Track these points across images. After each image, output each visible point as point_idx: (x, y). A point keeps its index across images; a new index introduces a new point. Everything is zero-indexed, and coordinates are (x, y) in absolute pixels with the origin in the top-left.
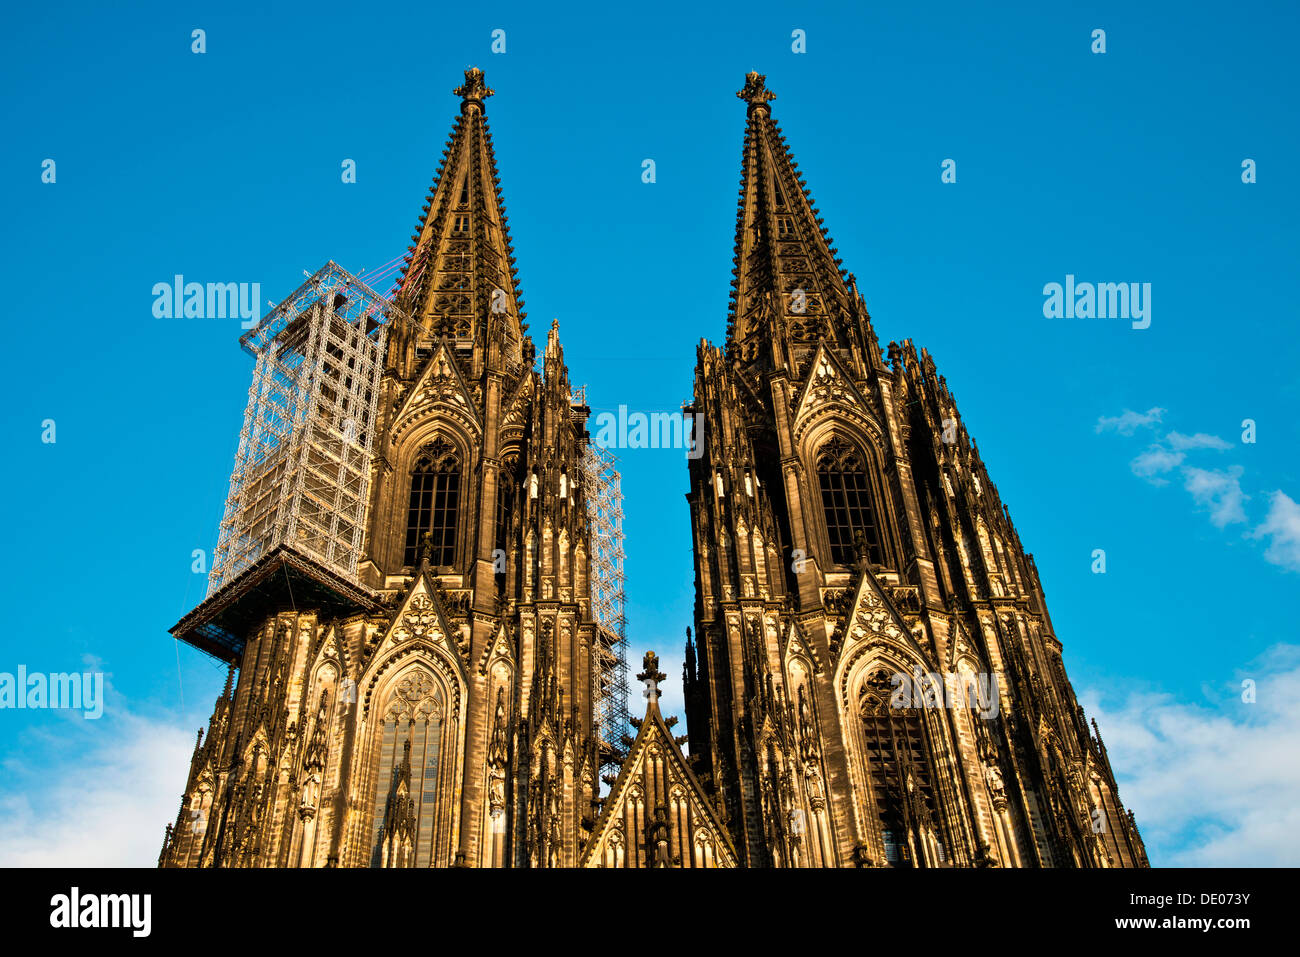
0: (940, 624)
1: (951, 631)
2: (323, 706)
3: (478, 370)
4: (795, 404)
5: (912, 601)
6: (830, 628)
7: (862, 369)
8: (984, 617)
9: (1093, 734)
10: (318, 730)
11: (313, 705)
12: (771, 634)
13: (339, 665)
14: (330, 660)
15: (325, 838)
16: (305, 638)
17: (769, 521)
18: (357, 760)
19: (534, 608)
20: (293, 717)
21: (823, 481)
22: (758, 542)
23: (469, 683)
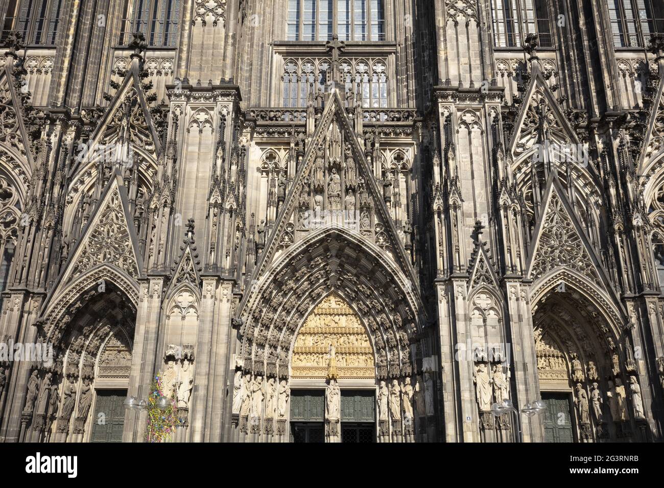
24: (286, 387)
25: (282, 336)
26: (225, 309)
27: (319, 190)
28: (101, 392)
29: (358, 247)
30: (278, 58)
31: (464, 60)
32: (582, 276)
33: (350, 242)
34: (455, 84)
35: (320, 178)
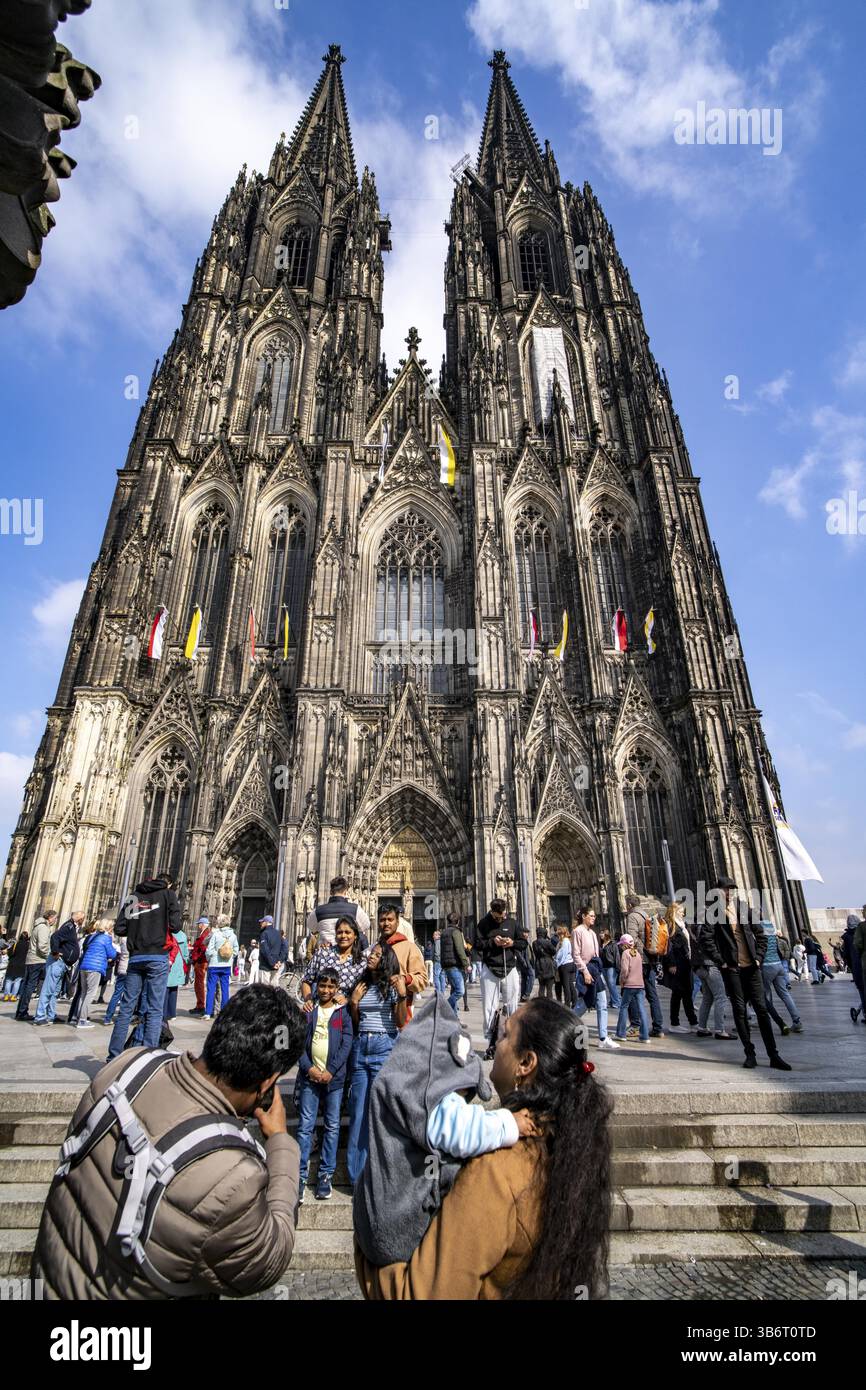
0: (582, 319)
1: (588, 322)
2: (224, 348)
3: (321, 183)
4: (508, 206)
5: (568, 307)
6: (518, 318)
7: (547, 188)
8: (607, 313)
9: (662, 378)
10: (220, 359)
11: (218, 348)
12: (483, 317)
13: (232, 329)
14: (227, 327)
15: (223, 412)
16: (214, 313)
17: (486, 266)
18: (242, 376)
19: (345, 299)
20: (206, 350)
21: (522, 249)
22: (479, 275)
23: (307, 339)
24: (375, 895)
25: (373, 858)
26: (335, 846)
27: (398, 757)
28: (245, 898)
29: (425, 797)
30: (369, 654)
31: (495, 669)
32: (573, 817)
33: (419, 794)
34: (488, 687)
35: (399, 749)
